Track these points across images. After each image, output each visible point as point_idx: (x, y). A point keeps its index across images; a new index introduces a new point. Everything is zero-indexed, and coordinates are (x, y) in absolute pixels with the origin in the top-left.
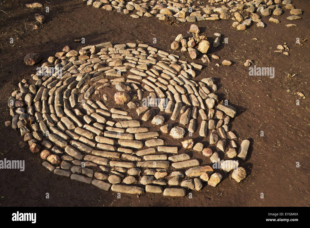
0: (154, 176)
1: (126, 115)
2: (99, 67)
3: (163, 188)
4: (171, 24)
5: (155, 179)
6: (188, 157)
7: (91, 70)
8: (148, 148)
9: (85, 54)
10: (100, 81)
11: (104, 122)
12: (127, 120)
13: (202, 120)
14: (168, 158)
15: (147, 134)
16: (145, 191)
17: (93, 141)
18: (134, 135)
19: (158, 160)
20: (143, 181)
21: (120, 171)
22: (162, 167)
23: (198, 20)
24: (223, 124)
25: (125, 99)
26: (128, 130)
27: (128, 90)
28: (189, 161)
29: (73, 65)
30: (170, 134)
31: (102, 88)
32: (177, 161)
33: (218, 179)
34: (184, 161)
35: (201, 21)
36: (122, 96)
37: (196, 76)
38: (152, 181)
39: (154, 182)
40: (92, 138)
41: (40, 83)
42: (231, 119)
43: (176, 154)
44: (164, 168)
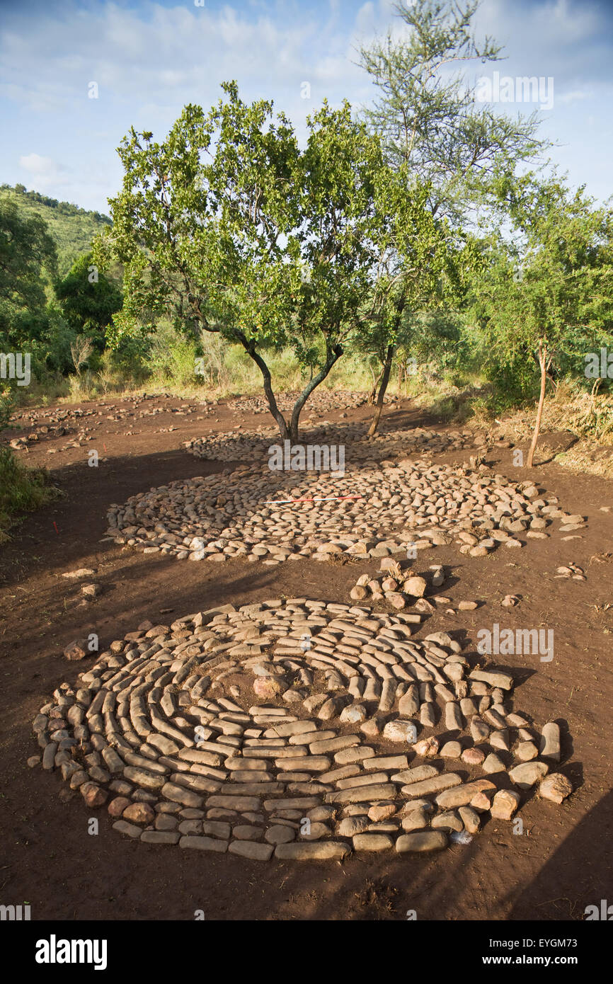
0: (366, 815)
1: (284, 714)
2: (214, 644)
3: (393, 836)
4: (344, 564)
5: (370, 821)
6: (433, 771)
7: (198, 651)
8: (342, 766)
9: (184, 628)
10: (220, 666)
11: (239, 733)
12: (287, 722)
13: (445, 703)
14: (389, 778)
15: (336, 741)
16: (353, 850)
17: (222, 768)
18: (306, 746)
19: (370, 785)
20: (344, 829)
21: (289, 817)
22: (381, 797)
23: (393, 552)
24: (492, 702)
25: (277, 688)
26: (291, 741)
27: (280, 672)
28: (437, 779)
29: (162, 648)
30: (385, 736)
31: (226, 677)
32: (410, 781)
33: (511, 799)
34: (426, 779)
35: (399, 553)
36: (269, 682)
37: (412, 634)
38: (365, 826)
39: (371, 828)
40: (218, 764)
41: (98, 685)
42: (507, 695)
43: (406, 769)
44: (387, 798)
